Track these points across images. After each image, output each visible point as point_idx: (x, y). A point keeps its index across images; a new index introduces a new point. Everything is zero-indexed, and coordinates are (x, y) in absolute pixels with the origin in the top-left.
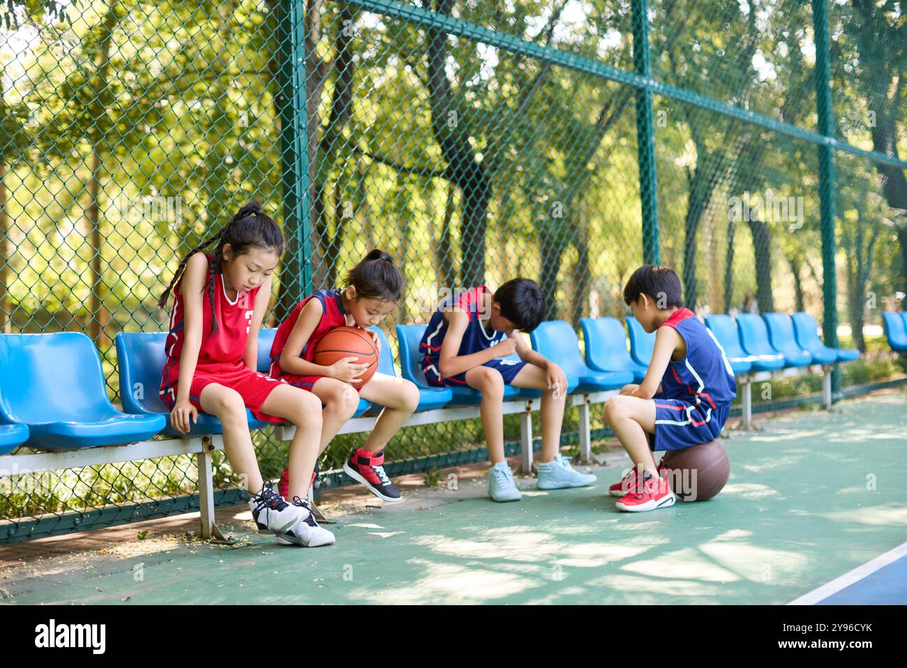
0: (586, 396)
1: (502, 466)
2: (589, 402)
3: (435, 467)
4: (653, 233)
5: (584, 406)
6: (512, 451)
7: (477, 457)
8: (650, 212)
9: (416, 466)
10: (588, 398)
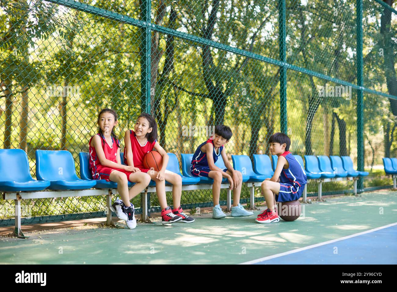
0: (253, 183)
1: (218, 206)
2: (254, 186)
3: (194, 207)
4: (285, 123)
5: (252, 187)
6: (225, 203)
7: (211, 205)
8: (284, 114)
9: (187, 207)
10: (254, 184)
